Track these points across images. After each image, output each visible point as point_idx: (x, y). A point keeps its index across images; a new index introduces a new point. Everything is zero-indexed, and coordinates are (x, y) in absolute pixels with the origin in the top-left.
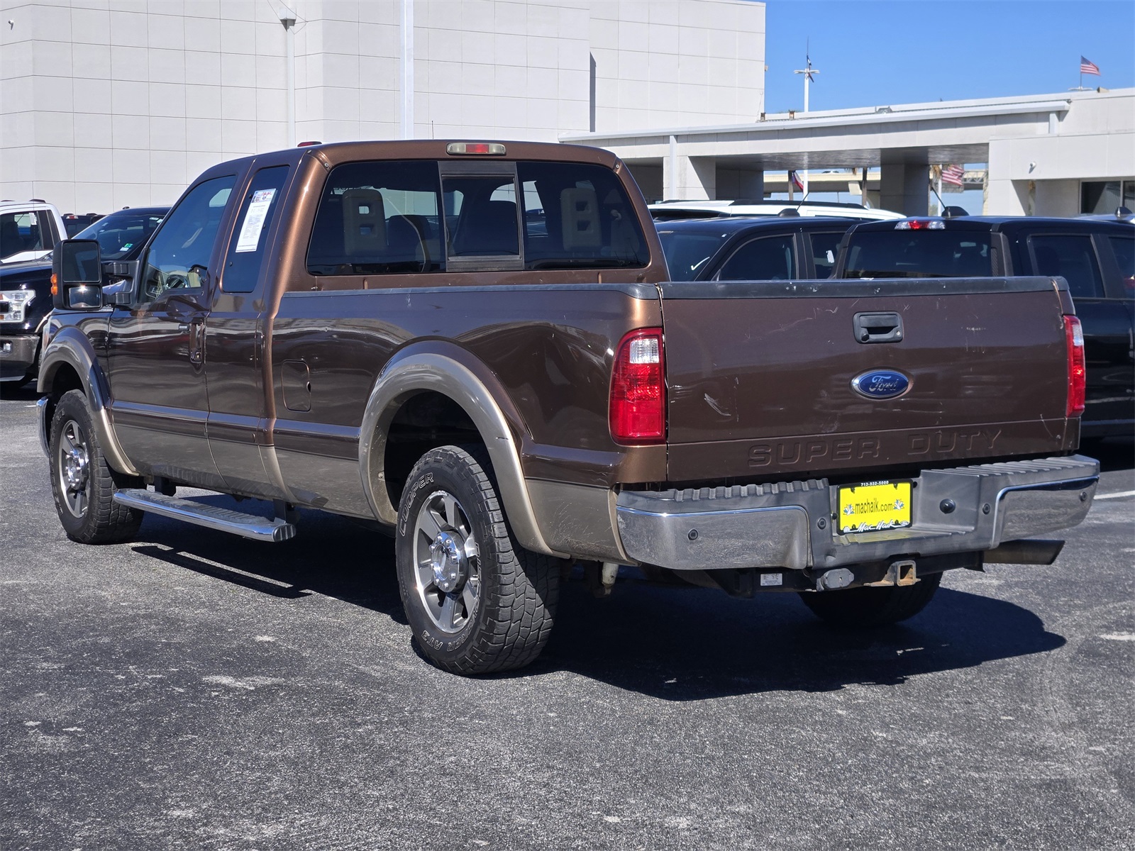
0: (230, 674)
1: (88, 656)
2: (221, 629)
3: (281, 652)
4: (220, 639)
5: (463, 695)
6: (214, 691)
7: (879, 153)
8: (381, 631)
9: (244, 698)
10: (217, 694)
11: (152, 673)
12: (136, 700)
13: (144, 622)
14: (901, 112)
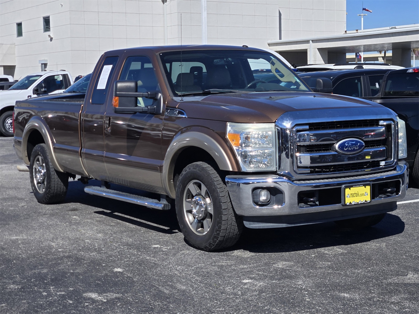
0: (96, 291)
1: (34, 281)
2: (99, 264)
3: (124, 278)
4: (98, 271)
5: (207, 305)
6: (87, 302)
7: (391, 44)
8: (173, 265)
9: (100, 307)
10: (87, 304)
11: (61, 291)
12: (47, 309)
13: (66, 260)
14: (400, 28)
